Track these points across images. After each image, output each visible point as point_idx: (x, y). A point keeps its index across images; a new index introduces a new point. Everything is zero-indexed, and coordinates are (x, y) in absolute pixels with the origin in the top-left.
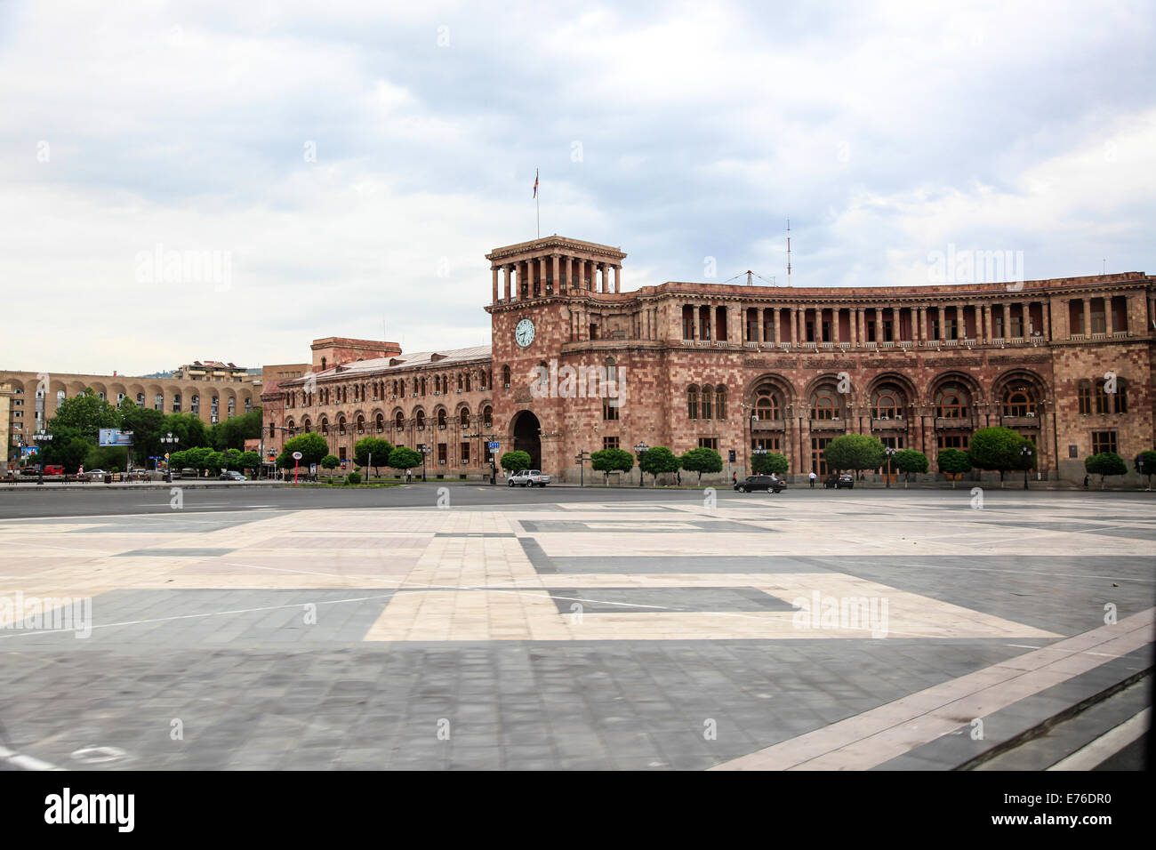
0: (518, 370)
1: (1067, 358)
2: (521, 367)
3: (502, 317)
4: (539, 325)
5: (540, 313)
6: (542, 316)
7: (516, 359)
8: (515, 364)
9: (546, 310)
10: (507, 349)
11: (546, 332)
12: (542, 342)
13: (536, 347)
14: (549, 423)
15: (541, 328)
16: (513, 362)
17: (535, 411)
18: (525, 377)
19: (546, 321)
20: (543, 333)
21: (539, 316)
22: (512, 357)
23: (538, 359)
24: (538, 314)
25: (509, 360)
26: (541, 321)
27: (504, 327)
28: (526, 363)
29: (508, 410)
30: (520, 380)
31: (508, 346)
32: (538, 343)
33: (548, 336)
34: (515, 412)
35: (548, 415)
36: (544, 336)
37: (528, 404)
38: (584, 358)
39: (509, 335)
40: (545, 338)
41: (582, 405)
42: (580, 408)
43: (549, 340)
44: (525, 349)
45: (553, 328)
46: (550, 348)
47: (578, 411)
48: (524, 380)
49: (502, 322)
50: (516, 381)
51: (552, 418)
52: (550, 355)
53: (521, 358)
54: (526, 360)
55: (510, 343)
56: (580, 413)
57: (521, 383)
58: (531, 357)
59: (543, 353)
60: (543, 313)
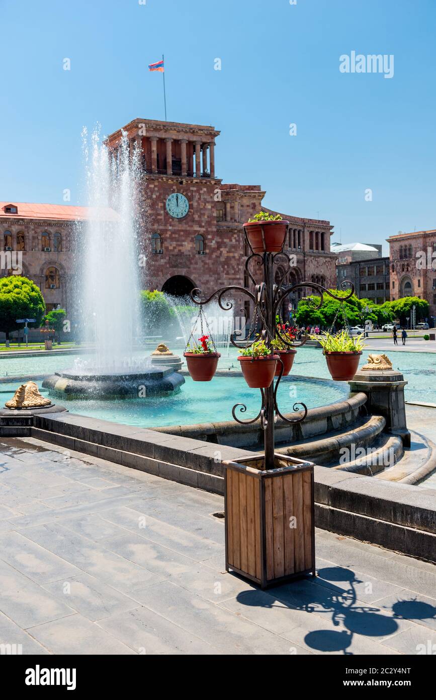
0: (172, 239)
1: (309, 262)
2: (177, 236)
3: (152, 186)
4: (197, 202)
5: (198, 191)
6: (200, 194)
7: (170, 228)
8: (169, 233)
9: (205, 189)
10: (159, 217)
11: (205, 208)
12: (200, 217)
13: (193, 220)
14: (208, 289)
15: (199, 204)
16: (167, 230)
17: (192, 277)
18: (182, 245)
19: (205, 199)
20: (201, 209)
21: (198, 194)
22: (165, 225)
23: (196, 231)
24: (195, 191)
25: (161, 227)
26: (200, 199)
27: (154, 196)
28: (182, 233)
29: (160, 273)
30: (175, 248)
31: (160, 215)
32: (196, 217)
33: (207, 213)
34: (169, 277)
35: (208, 282)
36: (202, 212)
37: (185, 270)
38: (235, 236)
39: (160, 204)
40: (204, 214)
41: (234, 274)
42: (230, 276)
43: (208, 217)
44: (180, 220)
45: (212, 207)
46: (209, 223)
47: (230, 279)
48: (181, 248)
49: (152, 191)
50: (171, 248)
51: (212, 283)
52: (209, 229)
53: (176, 228)
54: (182, 231)
55: (162, 212)
56: (231, 281)
57: (176, 251)
58: (188, 228)
59: (201, 226)
60: (202, 192)
